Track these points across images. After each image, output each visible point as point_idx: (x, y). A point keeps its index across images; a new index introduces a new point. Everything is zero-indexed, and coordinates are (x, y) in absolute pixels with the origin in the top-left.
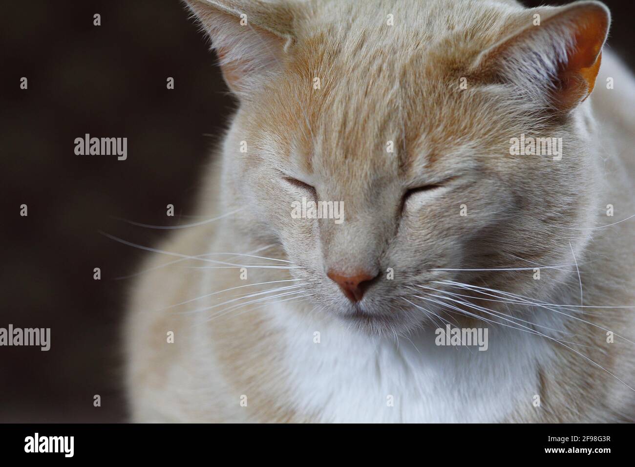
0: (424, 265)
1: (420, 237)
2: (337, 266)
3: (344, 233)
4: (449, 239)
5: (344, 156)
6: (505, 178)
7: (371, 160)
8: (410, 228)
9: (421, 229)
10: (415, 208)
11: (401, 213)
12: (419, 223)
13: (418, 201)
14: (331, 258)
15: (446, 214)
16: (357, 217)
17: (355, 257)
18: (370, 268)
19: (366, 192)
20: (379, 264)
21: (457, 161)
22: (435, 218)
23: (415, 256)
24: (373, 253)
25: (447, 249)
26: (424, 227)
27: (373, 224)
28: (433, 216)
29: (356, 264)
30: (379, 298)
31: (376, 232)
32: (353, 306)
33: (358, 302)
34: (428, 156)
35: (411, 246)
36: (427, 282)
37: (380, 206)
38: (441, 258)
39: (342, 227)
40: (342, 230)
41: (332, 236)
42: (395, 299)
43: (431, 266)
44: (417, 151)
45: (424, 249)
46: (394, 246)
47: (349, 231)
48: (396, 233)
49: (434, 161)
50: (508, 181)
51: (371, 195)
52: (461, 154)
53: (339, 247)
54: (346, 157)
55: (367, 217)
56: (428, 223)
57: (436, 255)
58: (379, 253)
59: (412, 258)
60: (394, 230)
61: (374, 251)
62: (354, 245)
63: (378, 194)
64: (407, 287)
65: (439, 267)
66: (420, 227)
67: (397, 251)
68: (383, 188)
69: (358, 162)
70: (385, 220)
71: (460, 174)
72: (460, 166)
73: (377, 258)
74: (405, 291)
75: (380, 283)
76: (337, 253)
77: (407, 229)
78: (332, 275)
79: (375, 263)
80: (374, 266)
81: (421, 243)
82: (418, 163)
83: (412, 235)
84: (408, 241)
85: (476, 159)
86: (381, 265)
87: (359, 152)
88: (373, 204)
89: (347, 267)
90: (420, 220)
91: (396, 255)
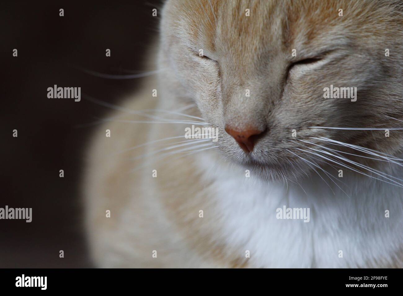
0: (304, 123)
1: (302, 100)
2: (231, 123)
3: (238, 96)
4: (326, 102)
5: (238, 34)
6: (375, 53)
7: (261, 37)
8: (293, 92)
9: (303, 93)
10: (297, 76)
11: (286, 80)
12: (301, 88)
13: (299, 71)
14: (227, 116)
15: (323, 80)
16: (249, 82)
17: (246, 116)
18: (257, 124)
19: (256, 62)
20: (266, 121)
21: (332, 38)
22: (314, 84)
23: (297, 116)
24: (260, 112)
25: (325, 110)
26: (305, 92)
27: (262, 89)
28: (312, 83)
29: (246, 121)
30: (267, 150)
31: (264, 95)
32: (246, 156)
33: (251, 152)
34: (307, 34)
35: (294, 107)
36: (307, 137)
37: (268, 74)
38: (320, 118)
39: (237, 91)
40: (237, 93)
41: (229, 98)
42: (281, 151)
43: (311, 125)
44: (298, 30)
45: (305, 110)
46: (279, 107)
47: (242, 94)
48: (281, 96)
49: (312, 38)
50: (376, 56)
51: (260, 65)
52: (335, 33)
53: (234, 107)
54: (240, 35)
55: (257, 82)
56: (309, 88)
57: (315, 115)
58: (266, 112)
59: (295, 117)
60: (279, 93)
61: (262, 111)
62: (246, 105)
63: (266, 64)
64: (292, 141)
65: (318, 125)
66: (301, 92)
67: (282, 111)
68: (270, 60)
69: (250, 39)
70: (272, 86)
71: (333, 48)
72: (334, 42)
73: (264, 117)
74: (289, 144)
75: (268, 137)
76: (232, 112)
77: (291, 93)
78: (228, 130)
79: (262, 120)
80: (262, 122)
81: (303, 104)
82: (298, 40)
83: (296, 99)
84: (291, 103)
85: (348, 37)
86: (267, 122)
87: (250, 30)
88: (261, 72)
89: (239, 124)
90: (302, 86)
91: (281, 114)
